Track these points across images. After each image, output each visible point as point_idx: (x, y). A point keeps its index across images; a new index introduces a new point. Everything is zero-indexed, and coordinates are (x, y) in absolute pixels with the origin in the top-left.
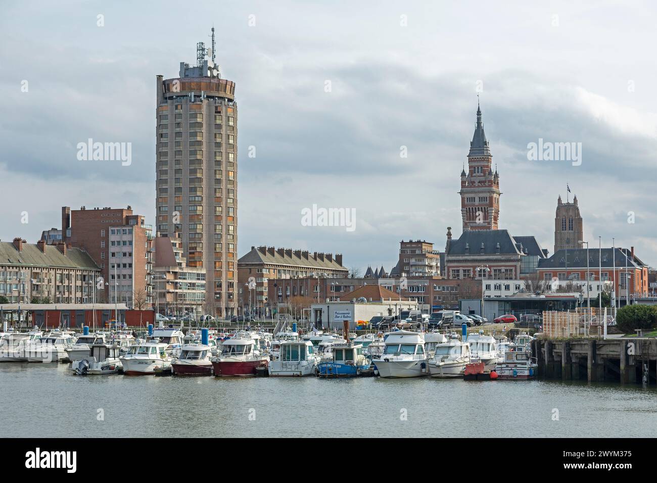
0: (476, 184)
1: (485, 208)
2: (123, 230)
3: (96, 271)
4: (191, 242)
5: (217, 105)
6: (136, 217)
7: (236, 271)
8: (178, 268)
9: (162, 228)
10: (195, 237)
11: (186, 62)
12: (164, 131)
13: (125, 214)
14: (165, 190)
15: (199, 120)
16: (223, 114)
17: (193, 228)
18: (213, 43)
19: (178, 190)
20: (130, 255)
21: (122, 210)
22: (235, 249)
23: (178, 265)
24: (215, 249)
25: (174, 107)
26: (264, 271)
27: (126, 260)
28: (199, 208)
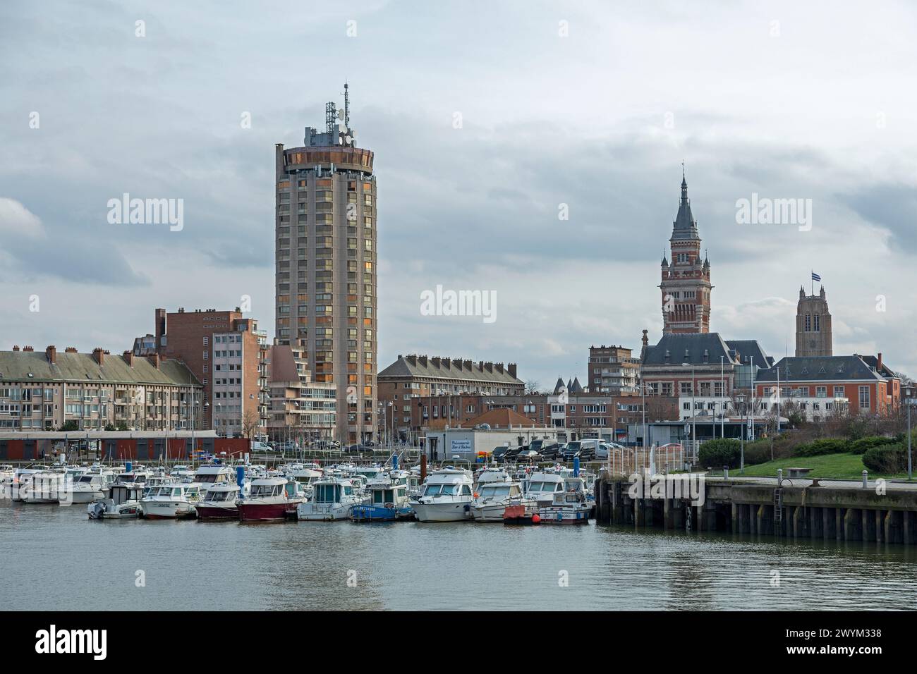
0: (681, 275)
1: (691, 306)
2: (230, 337)
3: (197, 388)
4: (318, 350)
5: (350, 180)
6: (246, 321)
7: (375, 386)
8: (300, 383)
9: (282, 333)
10: (323, 345)
11: (313, 127)
12: (285, 213)
13: (232, 318)
14: (287, 287)
15: (328, 199)
16: (358, 191)
17: (320, 333)
18: (346, 103)
19: (303, 286)
20: (239, 367)
21: (228, 313)
22: (374, 358)
23: (301, 379)
24: (349, 360)
25: (297, 183)
26: (413, 386)
27: (233, 374)
28: (328, 309)
